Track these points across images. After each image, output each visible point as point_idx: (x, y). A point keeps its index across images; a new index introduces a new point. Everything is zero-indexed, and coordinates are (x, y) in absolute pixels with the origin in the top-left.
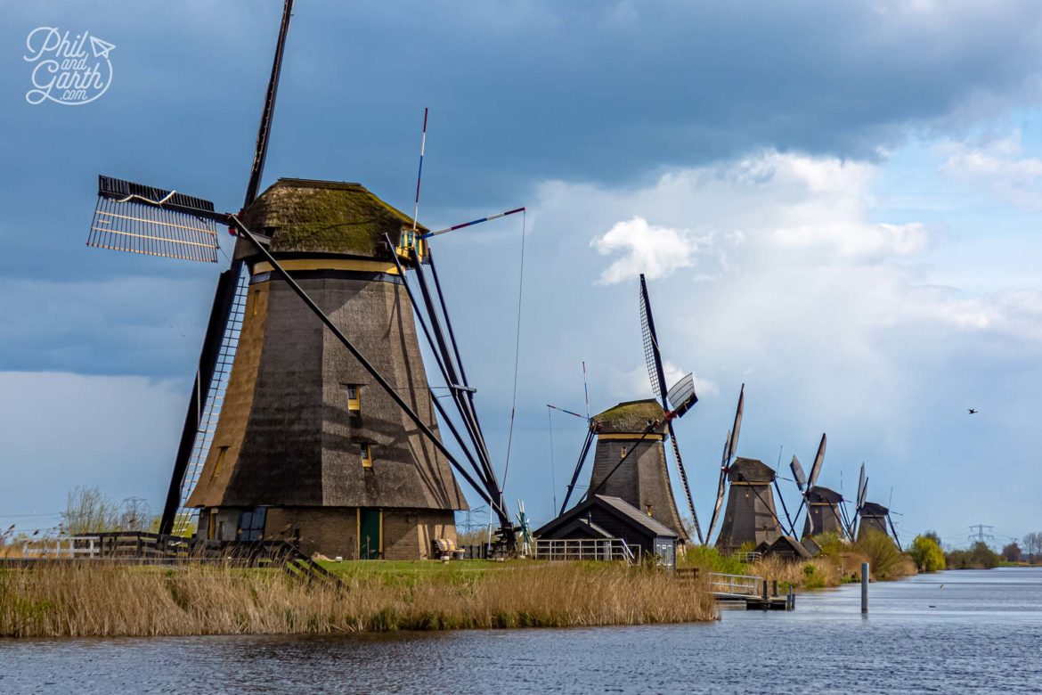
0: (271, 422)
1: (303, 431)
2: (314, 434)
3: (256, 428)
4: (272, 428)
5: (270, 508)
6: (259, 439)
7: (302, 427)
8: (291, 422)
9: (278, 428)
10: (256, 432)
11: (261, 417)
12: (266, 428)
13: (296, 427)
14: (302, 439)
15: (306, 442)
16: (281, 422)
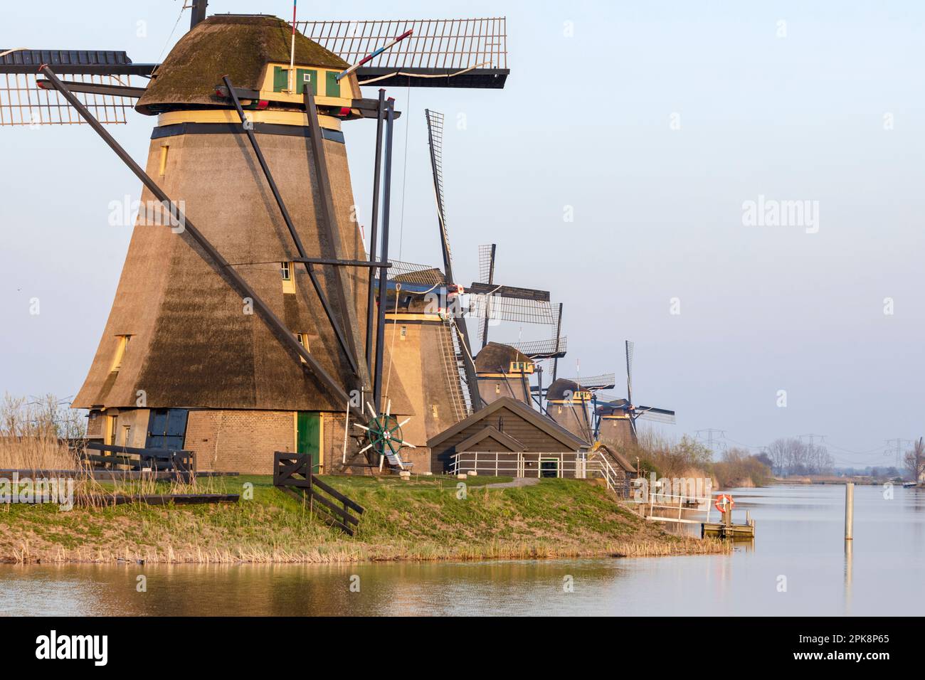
0: (187, 307)
1: (229, 318)
2: (244, 322)
3: (169, 313)
4: (191, 313)
5: (192, 410)
6: (173, 326)
7: (228, 313)
8: (214, 307)
9: (197, 313)
10: (169, 318)
11: (175, 299)
12: (182, 314)
13: (219, 314)
14: (227, 327)
15: (231, 332)
16: (200, 307)
